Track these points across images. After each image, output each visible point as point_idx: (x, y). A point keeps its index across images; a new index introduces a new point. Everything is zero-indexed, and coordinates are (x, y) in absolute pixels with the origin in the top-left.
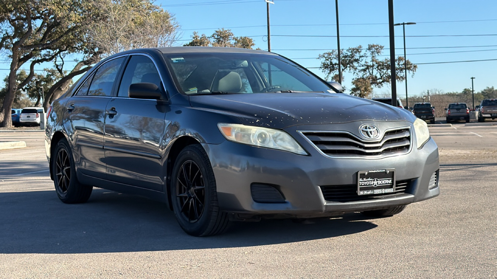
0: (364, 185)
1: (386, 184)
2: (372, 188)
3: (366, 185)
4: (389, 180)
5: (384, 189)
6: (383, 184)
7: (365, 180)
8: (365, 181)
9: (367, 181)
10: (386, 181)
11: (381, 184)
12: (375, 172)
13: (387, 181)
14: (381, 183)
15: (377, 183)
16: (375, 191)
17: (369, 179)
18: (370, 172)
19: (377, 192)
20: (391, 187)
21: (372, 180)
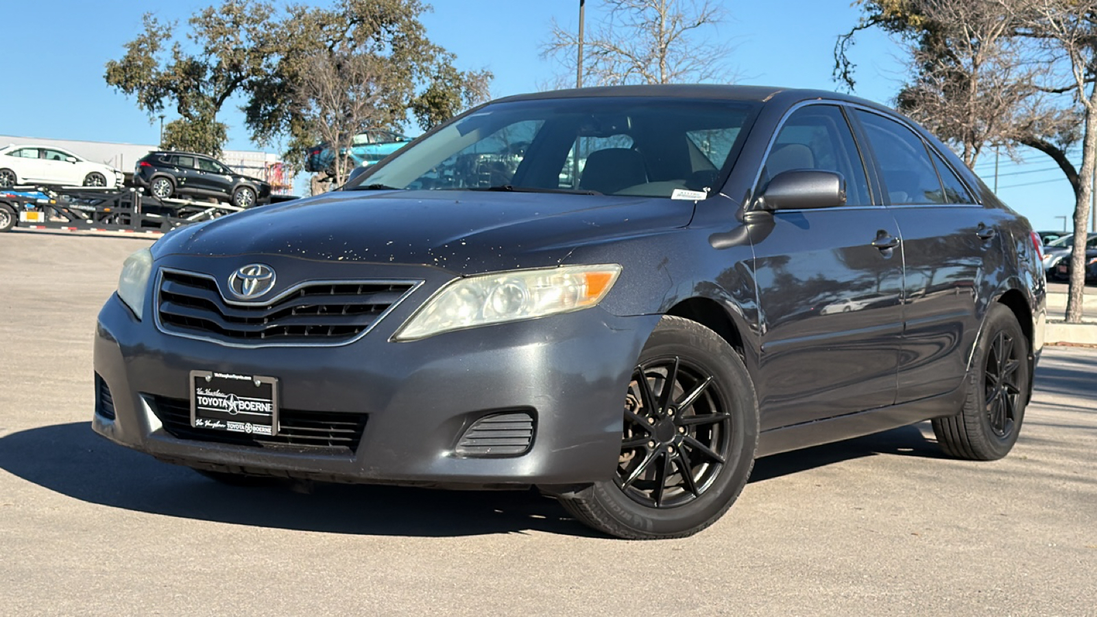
0: (208, 406)
1: (258, 411)
2: (225, 417)
3: (212, 407)
4: (264, 403)
5: (249, 424)
6: (250, 411)
7: (208, 392)
8: (210, 397)
9: (213, 397)
10: (257, 404)
11: (245, 410)
12: (228, 379)
13: (261, 407)
14: (245, 407)
15: (237, 406)
16: (229, 424)
17: (217, 394)
18: (216, 375)
19: (233, 426)
20: (267, 421)
21: (222, 395)
